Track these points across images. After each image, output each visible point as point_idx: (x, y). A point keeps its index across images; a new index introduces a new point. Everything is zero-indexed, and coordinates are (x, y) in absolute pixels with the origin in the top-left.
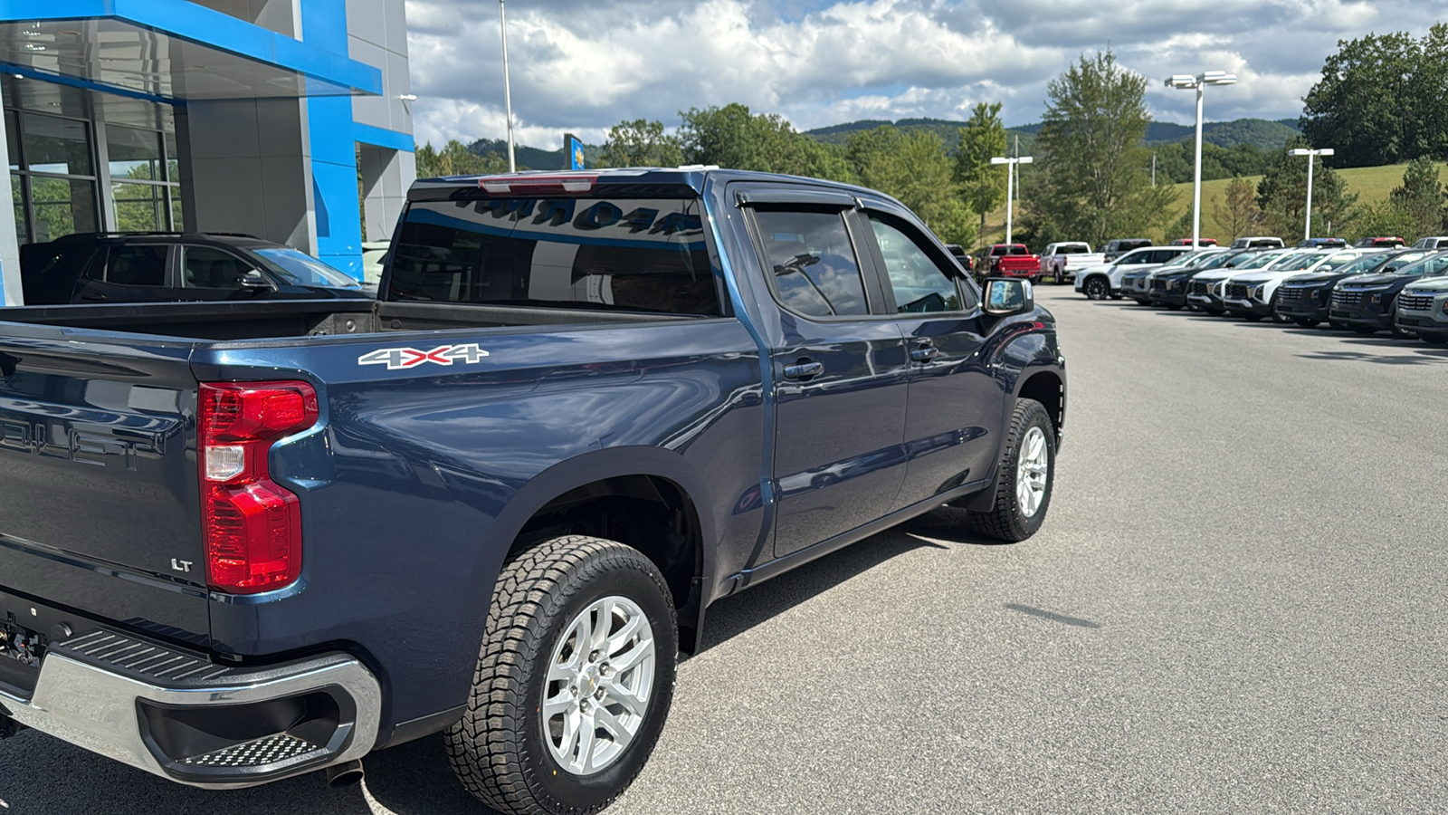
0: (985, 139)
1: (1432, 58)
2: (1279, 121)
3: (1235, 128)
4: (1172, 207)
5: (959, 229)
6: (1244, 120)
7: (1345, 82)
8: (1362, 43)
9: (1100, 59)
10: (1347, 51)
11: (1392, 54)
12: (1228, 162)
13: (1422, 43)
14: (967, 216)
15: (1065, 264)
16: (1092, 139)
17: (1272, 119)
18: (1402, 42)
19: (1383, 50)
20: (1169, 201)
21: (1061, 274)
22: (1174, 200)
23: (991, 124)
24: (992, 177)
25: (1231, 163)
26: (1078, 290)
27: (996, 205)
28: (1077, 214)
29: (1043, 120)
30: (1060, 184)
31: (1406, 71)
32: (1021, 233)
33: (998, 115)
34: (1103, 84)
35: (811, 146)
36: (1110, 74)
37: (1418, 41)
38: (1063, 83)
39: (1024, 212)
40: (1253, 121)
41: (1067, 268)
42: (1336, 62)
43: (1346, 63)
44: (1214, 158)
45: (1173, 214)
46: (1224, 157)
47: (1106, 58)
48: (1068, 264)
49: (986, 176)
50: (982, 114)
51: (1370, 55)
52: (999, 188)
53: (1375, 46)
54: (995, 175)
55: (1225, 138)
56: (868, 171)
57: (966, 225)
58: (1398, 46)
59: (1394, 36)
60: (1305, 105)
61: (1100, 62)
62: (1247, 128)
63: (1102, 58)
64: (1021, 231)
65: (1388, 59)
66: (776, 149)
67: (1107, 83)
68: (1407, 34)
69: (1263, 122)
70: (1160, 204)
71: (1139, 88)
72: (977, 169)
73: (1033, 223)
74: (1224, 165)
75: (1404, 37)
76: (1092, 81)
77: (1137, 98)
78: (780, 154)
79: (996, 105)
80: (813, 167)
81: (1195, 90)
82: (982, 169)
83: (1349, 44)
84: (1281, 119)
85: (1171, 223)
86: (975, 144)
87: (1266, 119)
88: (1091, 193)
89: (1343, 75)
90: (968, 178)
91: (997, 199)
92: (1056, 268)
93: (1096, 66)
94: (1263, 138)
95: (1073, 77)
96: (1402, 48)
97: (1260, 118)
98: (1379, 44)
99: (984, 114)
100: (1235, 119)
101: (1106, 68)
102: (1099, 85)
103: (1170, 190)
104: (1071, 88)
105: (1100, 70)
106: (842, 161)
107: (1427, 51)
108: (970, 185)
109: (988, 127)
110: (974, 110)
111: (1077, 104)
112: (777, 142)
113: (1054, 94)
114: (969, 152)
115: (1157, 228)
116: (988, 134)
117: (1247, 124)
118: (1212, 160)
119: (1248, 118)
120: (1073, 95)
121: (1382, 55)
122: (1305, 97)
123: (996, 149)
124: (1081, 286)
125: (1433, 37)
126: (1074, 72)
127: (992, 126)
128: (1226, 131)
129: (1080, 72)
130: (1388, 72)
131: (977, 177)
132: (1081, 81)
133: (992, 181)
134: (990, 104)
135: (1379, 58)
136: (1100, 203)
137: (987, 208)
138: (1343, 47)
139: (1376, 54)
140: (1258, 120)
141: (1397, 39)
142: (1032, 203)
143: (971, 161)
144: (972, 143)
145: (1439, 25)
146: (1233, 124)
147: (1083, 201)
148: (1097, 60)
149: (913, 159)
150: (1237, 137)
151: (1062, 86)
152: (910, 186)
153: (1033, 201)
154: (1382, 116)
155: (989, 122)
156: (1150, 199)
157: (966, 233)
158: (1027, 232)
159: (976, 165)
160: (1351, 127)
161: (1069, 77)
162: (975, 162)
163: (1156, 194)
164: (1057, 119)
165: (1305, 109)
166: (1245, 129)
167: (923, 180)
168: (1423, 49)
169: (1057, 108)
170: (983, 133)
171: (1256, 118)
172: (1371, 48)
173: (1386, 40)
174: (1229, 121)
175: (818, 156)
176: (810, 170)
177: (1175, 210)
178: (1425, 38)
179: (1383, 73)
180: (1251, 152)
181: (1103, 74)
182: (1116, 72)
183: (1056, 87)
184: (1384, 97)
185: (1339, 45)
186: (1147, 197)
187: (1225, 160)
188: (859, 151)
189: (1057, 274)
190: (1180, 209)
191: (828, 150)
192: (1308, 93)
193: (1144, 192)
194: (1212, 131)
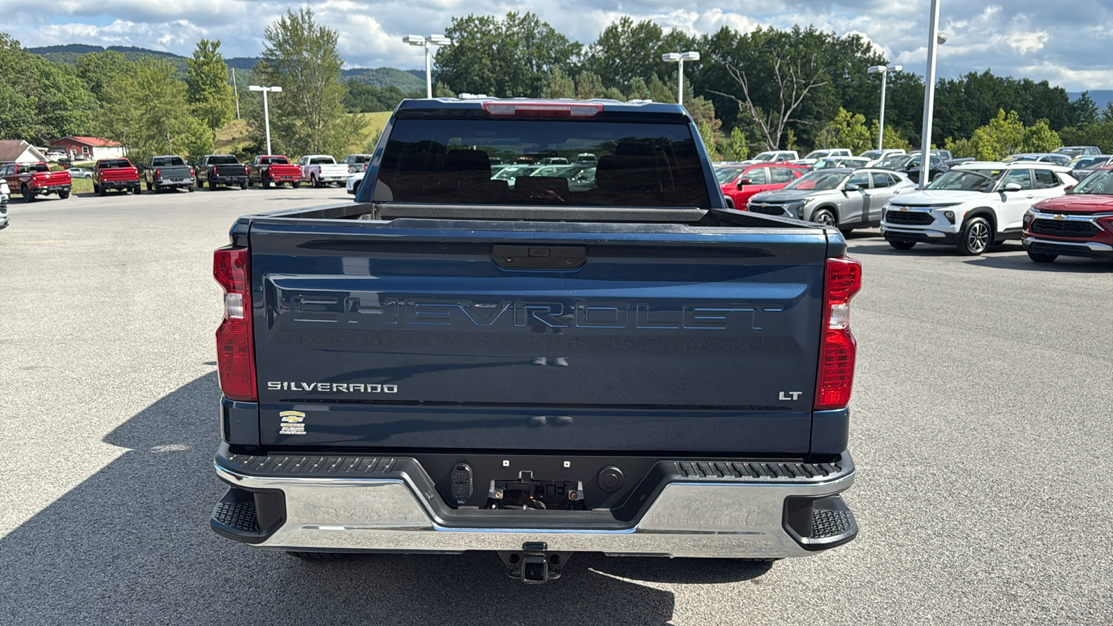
0: (210, 70)
1: (509, 36)
2: (407, 71)
3: (379, 74)
4: (364, 131)
5: (198, 141)
6: (384, 68)
7: (459, 47)
8: (466, 21)
9: (302, 14)
10: (458, 25)
11: (486, 30)
12: (382, 99)
13: (502, 24)
14: (204, 131)
15: (320, 172)
16: (302, 76)
17: (403, 69)
18: (491, 22)
19: (480, 26)
20: (363, 126)
21: (317, 180)
22: (366, 126)
23: (214, 57)
24: (219, 100)
25: (384, 99)
26: (349, 192)
27: (224, 122)
28: (295, 133)
29: (262, 56)
30: (279, 109)
31: (494, 43)
32: (250, 147)
33: (218, 50)
34: (306, 33)
35: (43, 64)
36: (311, 26)
37: (500, 23)
38: (276, 30)
39: (250, 129)
40: (391, 69)
41: (321, 175)
42: (451, 32)
43: (458, 34)
44: (373, 95)
45: (366, 136)
46: (379, 95)
47: (306, 14)
48: (322, 171)
49: (214, 99)
50: (205, 48)
51: (473, 29)
52: (225, 109)
53: (474, 23)
54: (220, 98)
55: (372, 80)
56: (109, 89)
57: (204, 139)
58: (489, 26)
59: (486, 18)
60: (435, 61)
61: (302, 16)
62: (387, 74)
63: (304, 14)
64: (249, 145)
65: (484, 34)
66: (9, 65)
67: (309, 33)
68: (493, 17)
69: (398, 71)
70: (356, 128)
71: (334, 39)
72: (206, 93)
73: (260, 138)
74: (380, 101)
75: (491, 19)
76: (297, 30)
77: (332, 46)
78: (13, 69)
79: (216, 42)
80: (47, 82)
81: (424, 47)
82: (209, 93)
83: (459, 20)
84: (409, 70)
85: (365, 143)
86: (202, 72)
87: (399, 69)
88: (304, 117)
89: (457, 42)
90: (199, 100)
91: (224, 118)
92: (313, 174)
93: (300, 18)
94: (399, 82)
95: (284, 25)
96: (491, 27)
97: (395, 68)
98: (477, 22)
99: (207, 48)
100: (378, 67)
101: (307, 21)
102: (303, 34)
103: (362, 118)
104: (282, 33)
105: (303, 23)
106: (75, 80)
107: (507, 31)
108: (201, 106)
109: (212, 60)
110: (198, 45)
111: (288, 47)
112: (9, 58)
113: (270, 39)
114: (197, 78)
115: (355, 146)
116: (211, 64)
117: (387, 72)
118: (371, 97)
119: (387, 67)
120: (284, 39)
121: (480, 31)
122: (435, 56)
123: (219, 78)
124: (352, 189)
125: (509, 21)
126: (284, 22)
127: (215, 59)
128: (373, 76)
129: (288, 22)
130: (484, 43)
131: (206, 100)
132: (290, 30)
133: (219, 103)
134: (211, 41)
135: (477, 32)
136: (312, 125)
137: (217, 125)
138: (455, 23)
139: (475, 29)
140: (393, 69)
141: (487, 20)
142: (256, 123)
143: (199, 86)
144: (199, 71)
145: (511, 13)
146: (377, 71)
147: (299, 123)
148: (300, 15)
149: (151, 81)
150: (381, 80)
151: (275, 32)
152: (152, 104)
153: (257, 121)
154: (483, 73)
155: (212, 56)
156: (348, 124)
157: (205, 145)
158: (255, 146)
159: (204, 90)
160: (465, 79)
161: (281, 25)
162: (204, 87)
163: (353, 121)
164: (274, 58)
165: (435, 64)
166: (385, 75)
167: (162, 99)
168: (504, 28)
169: (274, 48)
170: (208, 64)
171: (392, 67)
172: (473, 25)
173: (481, 20)
174: (375, 68)
175: (52, 73)
176: (45, 85)
177: (367, 133)
178: (504, 21)
179: (481, 44)
180: (396, 92)
181: (306, 26)
182: (315, 26)
183: (271, 33)
184: (484, 60)
185: (453, 21)
186: (347, 122)
187: (379, 97)
188: (89, 71)
189: (313, 179)
190: (371, 133)
191: (60, 68)
192: (436, 53)
193: (344, 118)
194: (363, 75)
